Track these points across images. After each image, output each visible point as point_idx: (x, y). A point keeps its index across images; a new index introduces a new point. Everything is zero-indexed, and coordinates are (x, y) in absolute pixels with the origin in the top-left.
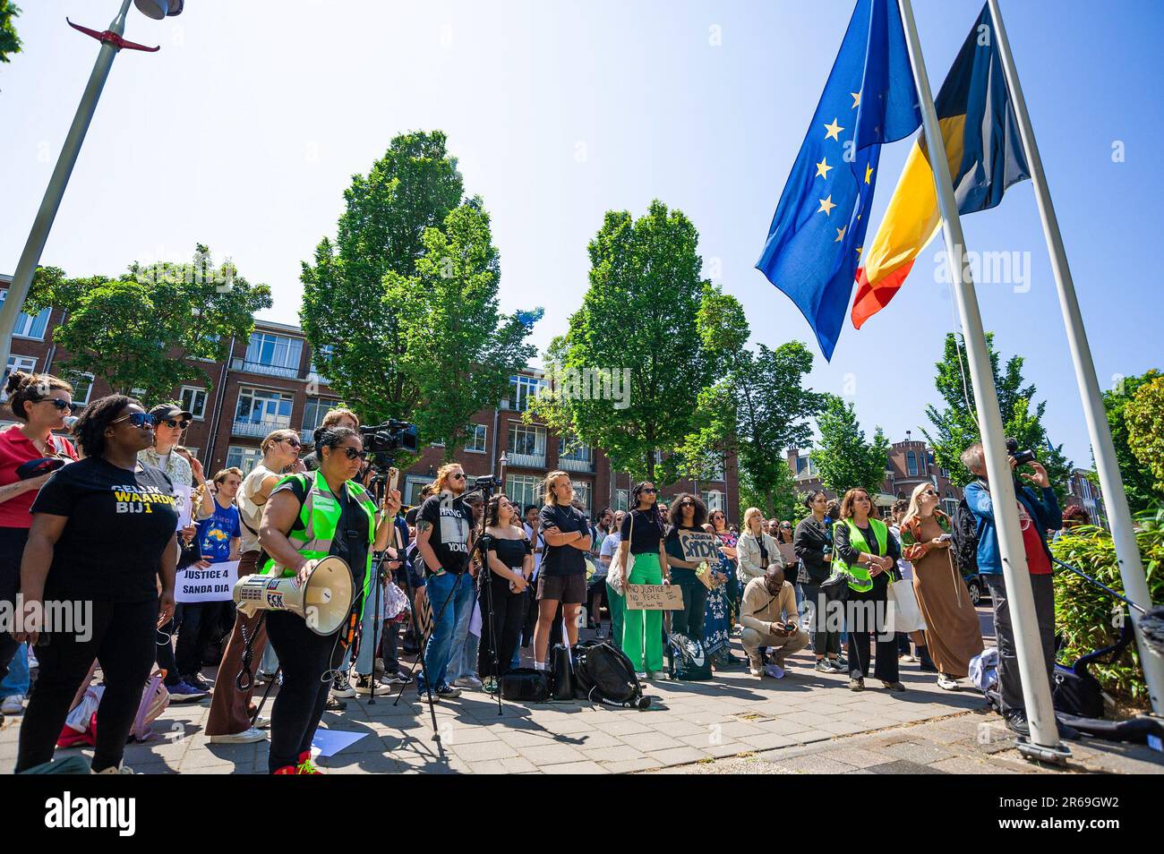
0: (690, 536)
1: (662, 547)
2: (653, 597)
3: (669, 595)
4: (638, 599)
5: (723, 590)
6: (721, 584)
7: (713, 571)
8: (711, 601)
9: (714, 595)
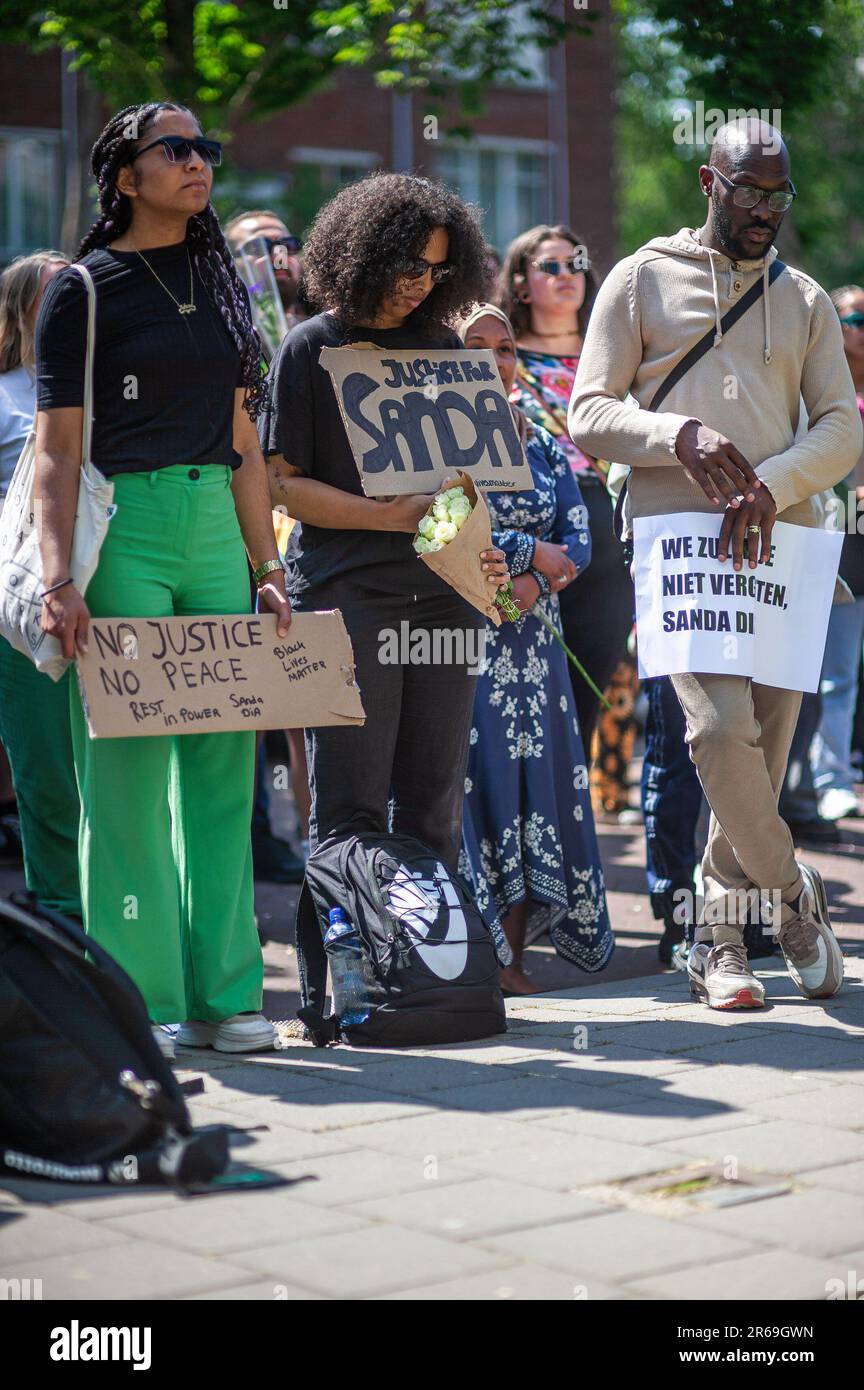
0: (380, 374)
1: (251, 431)
2: (209, 674)
3: (289, 658)
4: (138, 687)
5: (556, 624)
6: (543, 595)
7: (503, 532)
8: (496, 677)
9: (507, 652)
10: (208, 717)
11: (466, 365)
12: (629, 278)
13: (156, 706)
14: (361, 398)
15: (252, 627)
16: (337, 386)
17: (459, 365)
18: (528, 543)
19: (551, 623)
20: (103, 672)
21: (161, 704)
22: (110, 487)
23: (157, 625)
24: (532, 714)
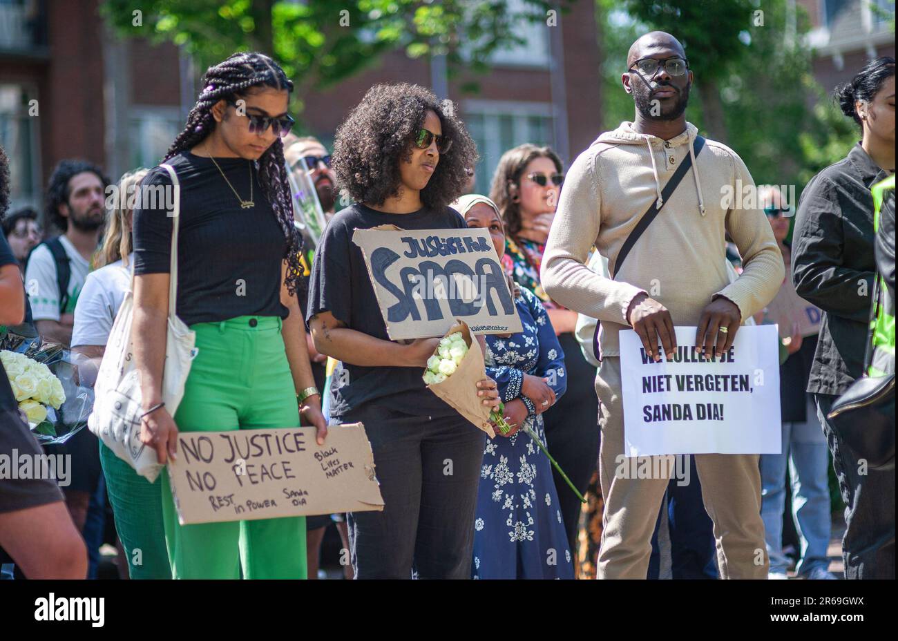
2: (267, 473)
3: (326, 460)
4: (215, 483)
5: (542, 438)
6: (530, 415)
7: (498, 368)
8: (496, 479)
9: (504, 460)
10: (267, 506)
11: (468, 240)
12: (589, 167)
13: (229, 499)
14: (386, 266)
15: (297, 437)
16: (367, 258)
17: (462, 240)
18: (518, 376)
19: (538, 437)
20: (188, 474)
21: (232, 497)
22: (192, 335)
23: (227, 437)
24: (525, 507)
